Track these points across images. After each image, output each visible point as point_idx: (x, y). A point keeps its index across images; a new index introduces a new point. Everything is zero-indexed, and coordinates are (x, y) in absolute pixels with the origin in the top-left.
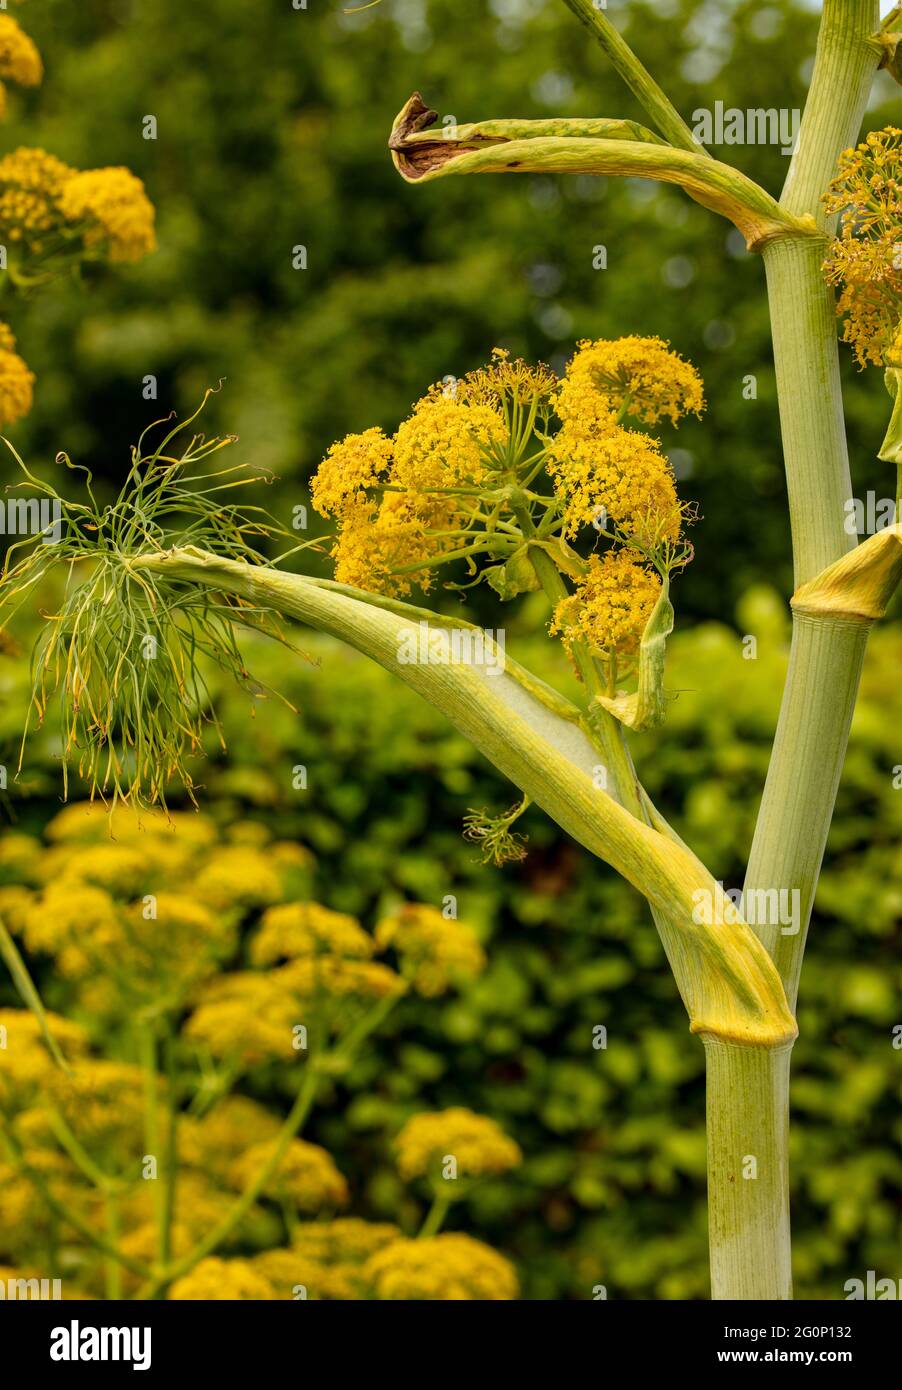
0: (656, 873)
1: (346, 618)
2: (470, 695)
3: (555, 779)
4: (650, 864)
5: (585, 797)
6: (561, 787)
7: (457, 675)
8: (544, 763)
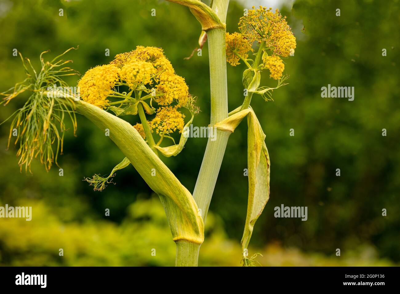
0: (184, 195)
1: (106, 117)
2: (140, 142)
3: (161, 168)
4: (183, 193)
5: (168, 173)
6: (162, 170)
7: (137, 136)
8: (158, 163)
